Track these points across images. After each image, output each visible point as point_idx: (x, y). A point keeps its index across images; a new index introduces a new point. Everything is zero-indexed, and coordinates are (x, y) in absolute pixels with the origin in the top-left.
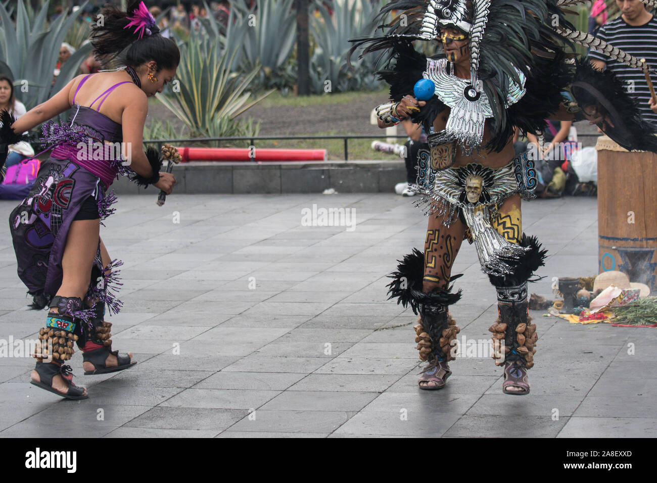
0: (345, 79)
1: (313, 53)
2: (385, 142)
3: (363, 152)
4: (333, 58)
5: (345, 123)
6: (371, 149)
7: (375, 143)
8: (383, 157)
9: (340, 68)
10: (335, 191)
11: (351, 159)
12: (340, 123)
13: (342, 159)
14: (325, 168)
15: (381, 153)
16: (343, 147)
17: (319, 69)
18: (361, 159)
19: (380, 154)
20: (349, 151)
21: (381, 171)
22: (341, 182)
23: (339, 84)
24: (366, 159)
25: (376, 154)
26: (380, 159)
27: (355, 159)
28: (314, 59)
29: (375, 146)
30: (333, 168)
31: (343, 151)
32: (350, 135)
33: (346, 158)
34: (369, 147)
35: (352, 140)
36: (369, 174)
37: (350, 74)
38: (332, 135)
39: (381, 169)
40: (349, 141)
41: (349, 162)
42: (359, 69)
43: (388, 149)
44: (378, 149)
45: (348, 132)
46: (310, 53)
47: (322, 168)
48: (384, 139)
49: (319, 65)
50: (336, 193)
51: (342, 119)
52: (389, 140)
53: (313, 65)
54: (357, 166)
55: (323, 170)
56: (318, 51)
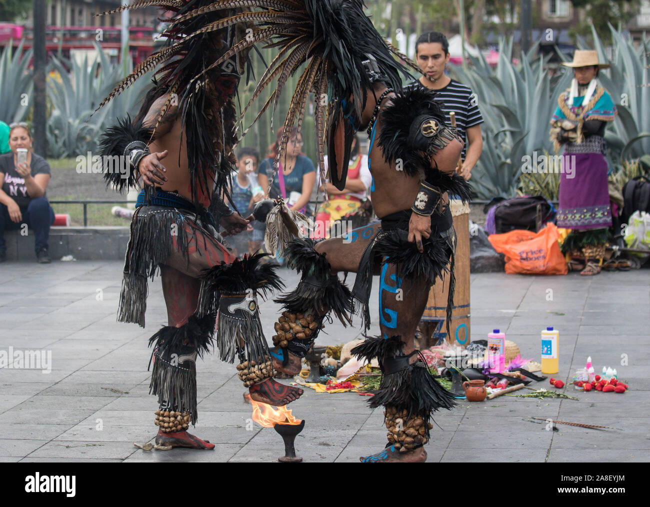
0: (84, 143)
1: (50, 115)
2: (126, 207)
3: (103, 218)
4: (71, 120)
5: (83, 187)
6: (111, 214)
7: (115, 209)
8: (123, 223)
9: (78, 131)
10: (74, 258)
11: (90, 225)
12: (78, 188)
13: (81, 225)
14: (64, 234)
15: (121, 218)
16: (83, 212)
17: (57, 132)
18: (100, 224)
19: (120, 220)
20: (88, 216)
21: (121, 238)
22: (80, 248)
23: (77, 147)
24: (106, 224)
25: (116, 219)
26: (121, 225)
27: (94, 225)
28: (51, 122)
29: (116, 212)
30: (72, 234)
31: (82, 217)
32: (89, 199)
33: (85, 224)
34: (109, 213)
35: (91, 204)
36: (110, 240)
37: (88, 138)
38: (70, 200)
39: (121, 236)
40: (88, 206)
41: (89, 227)
42: (98, 132)
43: (129, 215)
44: (118, 215)
45: (87, 197)
46: (47, 115)
47: (60, 234)
48: (124, 204)
49: (57, 128)
50: (75, 260)
51: (80, 184)
52: (129, 205)
53: (50, 127)
54: (96, 231)
55: (61, 236)
56: (56, 113)
